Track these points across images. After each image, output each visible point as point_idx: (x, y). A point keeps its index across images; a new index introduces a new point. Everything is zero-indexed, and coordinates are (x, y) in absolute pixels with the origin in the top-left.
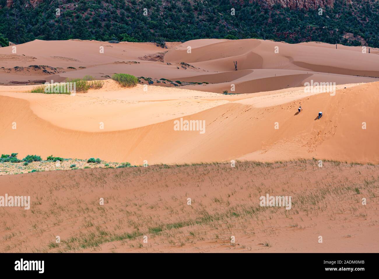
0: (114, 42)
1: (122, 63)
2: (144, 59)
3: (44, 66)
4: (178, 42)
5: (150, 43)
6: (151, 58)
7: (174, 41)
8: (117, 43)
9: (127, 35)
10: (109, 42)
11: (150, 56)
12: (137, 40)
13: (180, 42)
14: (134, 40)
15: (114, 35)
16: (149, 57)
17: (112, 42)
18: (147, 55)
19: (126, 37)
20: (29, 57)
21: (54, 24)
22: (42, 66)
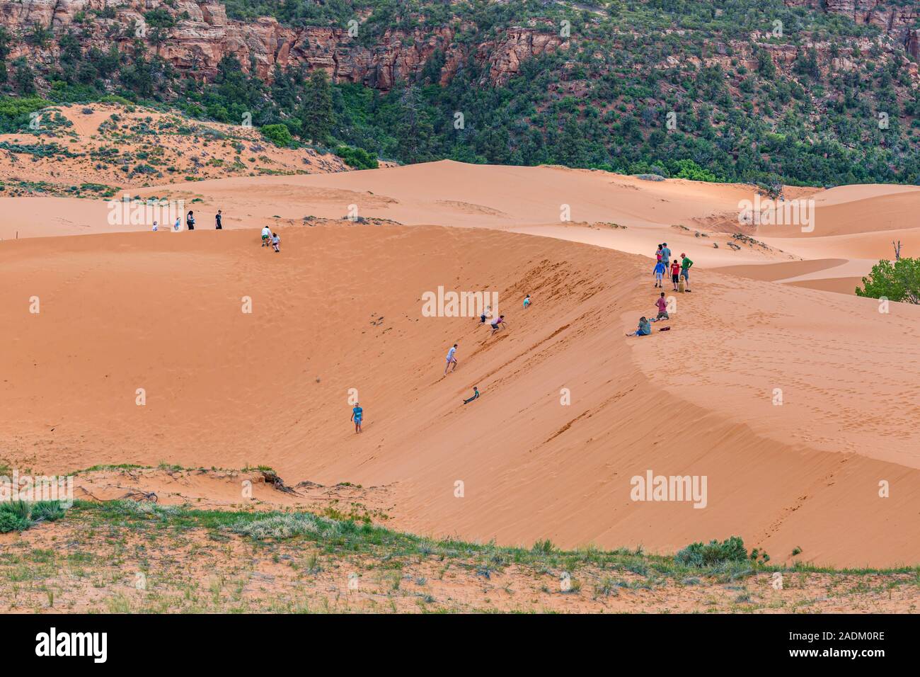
0: (650, 177)
1: (580, 224)
2: (706, 222)
3: (380, 220)
4: (817, 189)
5: (744, 185)
6: (725, 221)
7: (806, 186)
8: (659, 180)
9: (693, 164)
10: (638, 178)
11: (723, 217)
12: (714, 178)
13: (823, 188)
14: (707, 177)
15: (659, 162)
16: (720, 220)
17: (645, 178)
18: (717, 214)
19: (689, 167)
20: (379, 199)
21: (526, 128)
22: (373, 219)
